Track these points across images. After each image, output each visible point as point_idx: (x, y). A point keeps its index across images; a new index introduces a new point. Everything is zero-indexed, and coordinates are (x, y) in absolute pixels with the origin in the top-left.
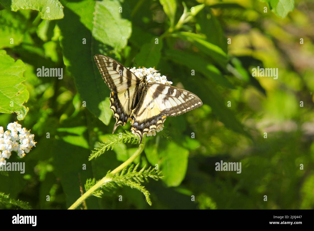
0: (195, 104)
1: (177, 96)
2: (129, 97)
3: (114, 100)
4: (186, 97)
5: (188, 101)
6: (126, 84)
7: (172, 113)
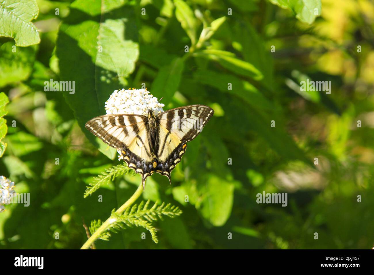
0: (207, 115)
1: (189, 116)
2: (143, 144)
3: (129, 157)
5: (200, 116)
6: (133, 132)
7: (192, 136)
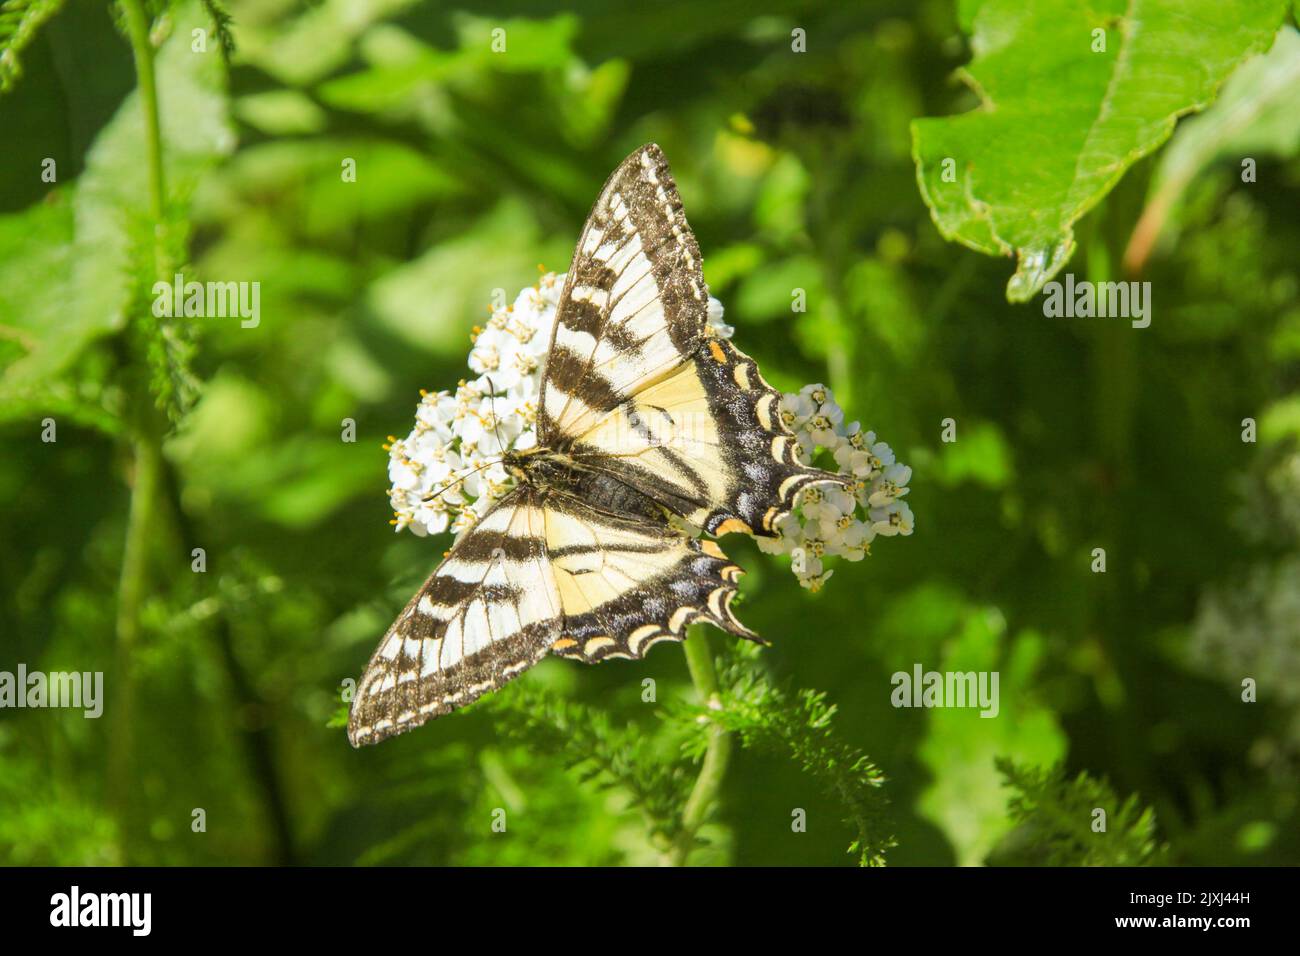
4: (615, 234)
